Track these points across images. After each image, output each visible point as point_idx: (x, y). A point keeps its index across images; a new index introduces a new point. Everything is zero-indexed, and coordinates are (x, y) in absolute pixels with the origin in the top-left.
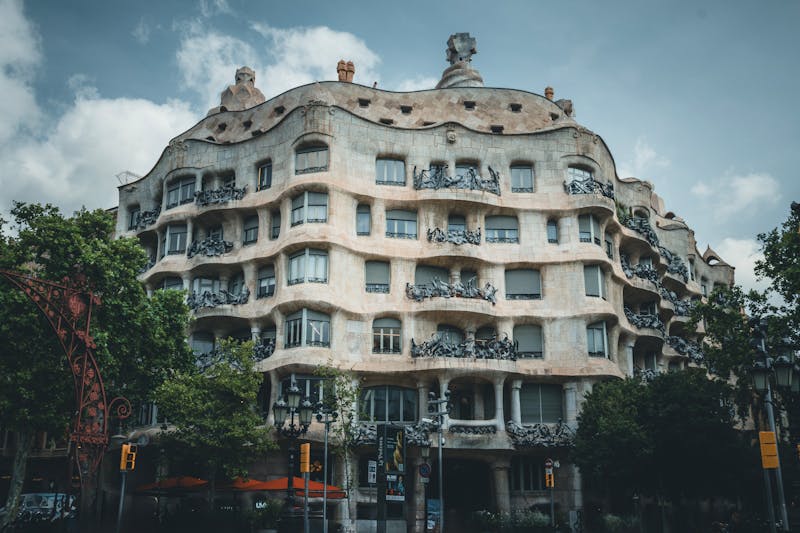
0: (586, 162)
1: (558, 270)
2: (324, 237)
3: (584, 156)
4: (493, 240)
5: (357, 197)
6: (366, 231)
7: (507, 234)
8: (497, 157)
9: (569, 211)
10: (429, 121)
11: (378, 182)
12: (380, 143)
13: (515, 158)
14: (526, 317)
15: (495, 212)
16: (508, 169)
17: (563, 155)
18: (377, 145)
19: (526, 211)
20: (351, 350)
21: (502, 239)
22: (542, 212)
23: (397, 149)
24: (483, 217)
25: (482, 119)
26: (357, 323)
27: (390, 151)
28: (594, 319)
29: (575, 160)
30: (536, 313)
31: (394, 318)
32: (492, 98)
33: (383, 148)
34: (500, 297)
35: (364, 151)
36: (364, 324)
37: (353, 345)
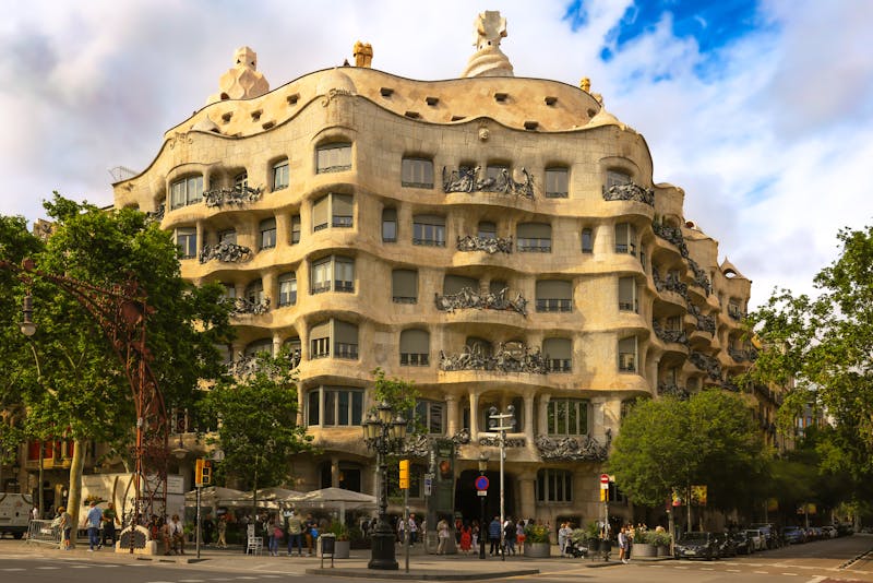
0: (625, 164)
1: (592, 283)
2: (351, 244)
3: (624, 158)
4: (525, 249)
5: (383, 199)
6: (393, 237)
7: (539, 243)
8: (531, 158)
9: (606, 219)
10: (458, 115)
11: (404, 185)
12: (407, 139)
13: (552, 158)
14: (557, 330)
15: (528, 219)
16: (542, 170)
17: (602, 156)
18: (404, 141)
19: (561, 218)
20: (379, 362)
21: (534, 249)
22: (578, 219)
23: (425, 147)
24: (515, 224)
25: (515, 113)
26: (385, 334)
27: (417, 149)
28: (626, 335)
29: (615, 163)
30: (567, 327)
31: (421, 330)
32: (526, 90)
33: (410, 146)
34: (531, 309)
35: (390, 150)
36: (392, 335)
37: (380, 357)
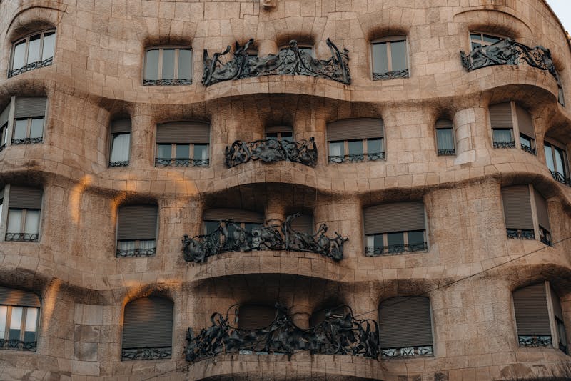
0: (500, 20)
1: (455, 197)
2: (33, 164)
3: (496, 10)
4: (343, 159)
7: (366, 147)
8: (343, 26)
9: (469, 97)
11: (145, 83)
12: (149, 20)
13: (376, 24)
14: (399, 282)
15: (344, 113)
16: (363, 43)
17: (457, 10)
18: (144, 24)
19: (395, 105)
20: (80, 356)
21: (357, 157)
22: (423, 104)
23: (177, 29)
24: (322, 122)
26: (94, 307)
27: (165, 32)
28: (523, 277)
29: (481, 18)
30: (417, 274)
31: (159, 298)
33: (153, 28)
34: (352, 251)
35: (122, 36)
36: (108, 308)
37: (86, 347)
